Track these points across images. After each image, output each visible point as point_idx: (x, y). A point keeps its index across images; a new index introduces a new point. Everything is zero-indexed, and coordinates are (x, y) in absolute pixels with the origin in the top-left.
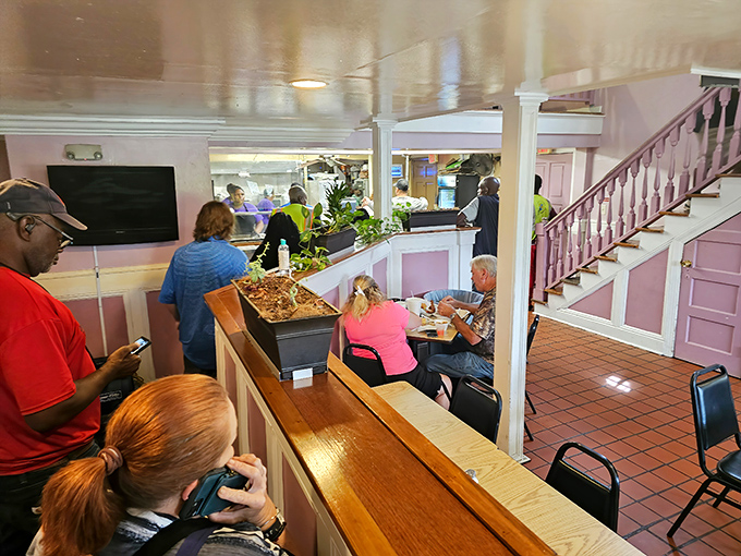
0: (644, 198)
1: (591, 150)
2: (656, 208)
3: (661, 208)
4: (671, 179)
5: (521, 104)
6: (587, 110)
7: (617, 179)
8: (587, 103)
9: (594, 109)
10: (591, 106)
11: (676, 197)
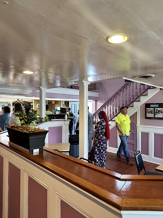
0: (110, 112)
1: (96, 101)
2: (113, 115)
3: (115, 115)
4: (116, 108)
5: (84, 84)
6: (95, 91)
7: (104, 108)
8: (94, 89)
9: (96, 91)
10: (95, 90)
11: (118, 112)
